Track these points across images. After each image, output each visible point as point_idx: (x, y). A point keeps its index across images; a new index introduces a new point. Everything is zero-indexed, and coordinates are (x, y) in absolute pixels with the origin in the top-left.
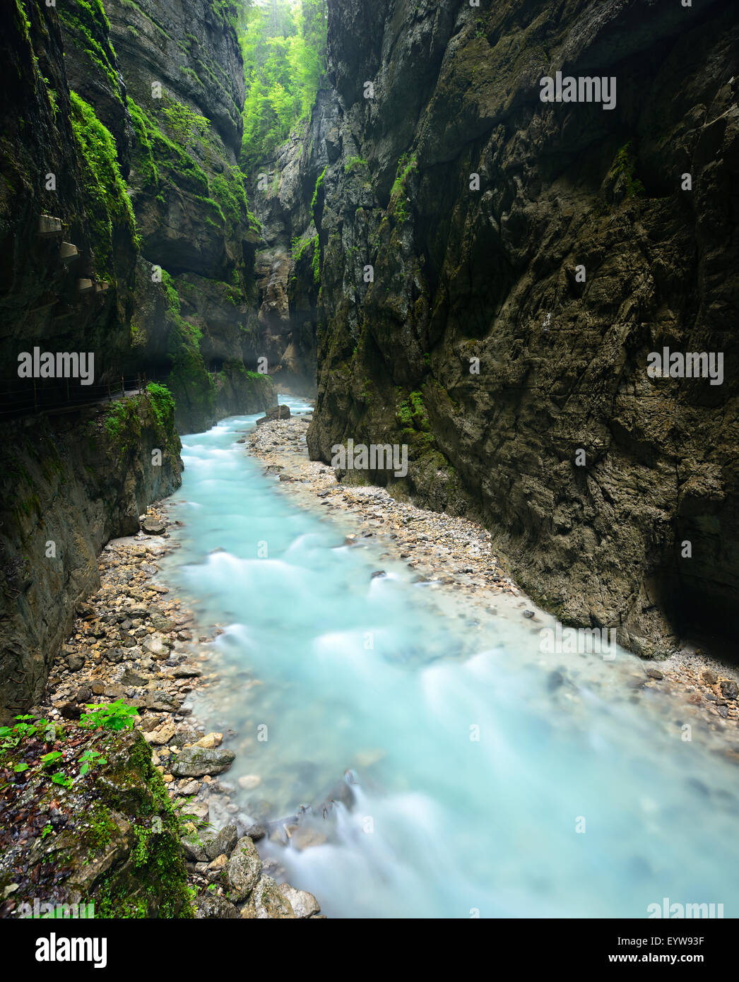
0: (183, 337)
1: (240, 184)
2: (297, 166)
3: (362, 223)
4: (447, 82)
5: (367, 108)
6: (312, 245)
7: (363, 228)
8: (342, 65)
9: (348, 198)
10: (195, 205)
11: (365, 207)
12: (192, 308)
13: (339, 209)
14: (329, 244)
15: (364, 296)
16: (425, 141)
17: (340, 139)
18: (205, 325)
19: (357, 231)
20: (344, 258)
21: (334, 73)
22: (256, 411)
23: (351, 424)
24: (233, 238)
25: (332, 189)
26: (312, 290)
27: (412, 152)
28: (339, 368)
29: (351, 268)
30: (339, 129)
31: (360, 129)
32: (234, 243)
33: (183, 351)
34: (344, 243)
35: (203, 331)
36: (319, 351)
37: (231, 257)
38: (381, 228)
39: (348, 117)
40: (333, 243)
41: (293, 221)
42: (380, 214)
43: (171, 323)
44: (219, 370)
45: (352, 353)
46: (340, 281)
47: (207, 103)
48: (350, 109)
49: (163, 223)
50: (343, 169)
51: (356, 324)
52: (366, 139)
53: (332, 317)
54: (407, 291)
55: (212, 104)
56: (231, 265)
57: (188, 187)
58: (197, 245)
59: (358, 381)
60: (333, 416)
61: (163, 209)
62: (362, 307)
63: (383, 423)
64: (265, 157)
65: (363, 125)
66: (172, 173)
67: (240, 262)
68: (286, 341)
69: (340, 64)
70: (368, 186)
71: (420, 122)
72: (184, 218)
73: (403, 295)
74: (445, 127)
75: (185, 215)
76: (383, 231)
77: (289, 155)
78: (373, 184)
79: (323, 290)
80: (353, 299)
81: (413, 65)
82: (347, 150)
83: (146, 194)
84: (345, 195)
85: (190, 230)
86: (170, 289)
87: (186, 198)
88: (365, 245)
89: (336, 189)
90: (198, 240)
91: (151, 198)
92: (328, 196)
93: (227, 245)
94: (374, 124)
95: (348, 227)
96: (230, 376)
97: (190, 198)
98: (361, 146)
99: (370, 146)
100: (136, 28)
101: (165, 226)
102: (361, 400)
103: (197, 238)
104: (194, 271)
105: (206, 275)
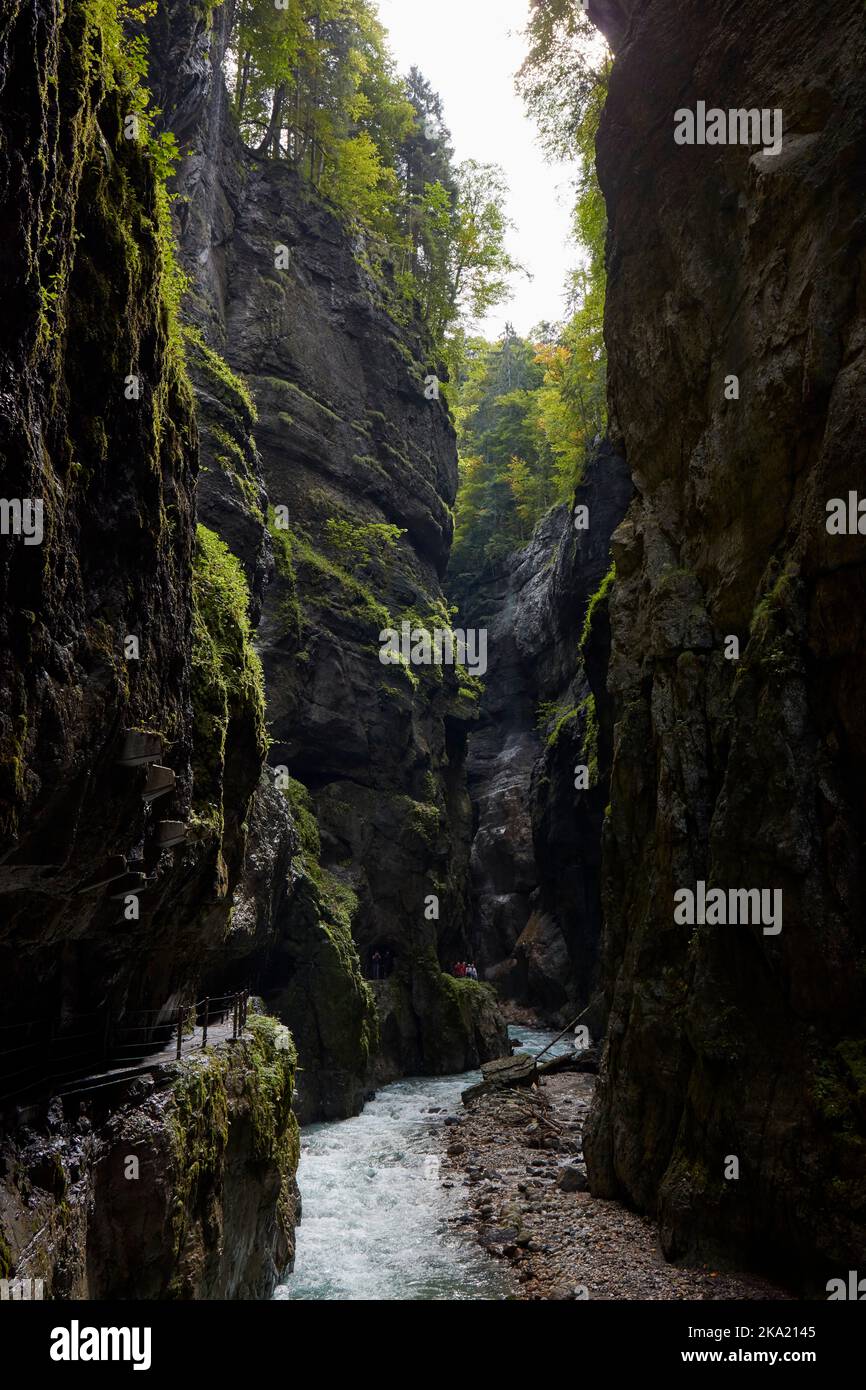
0: (321, 908)
2: (549, 580)
3: (691, 678)
4: (845, 434)
6: (581, 718)
7: (694, 687)
8: (638, 427)
9: (660, 636)
10: (363, 662)
11: (697, 650)
12: (342, 848)
13: (643, 656)
14: (624, 719)
16: (811, 529)
17: (639, 538)
18: (366, 881)
19: (683, 694)
20: (658, 746)
21: (623, 439)
22: (460, 1065)
23: (692, 1115)
24: (427, 714)
25: (627, 620)
27: (787, 549)
28: (655, 977)
29: (672, 763)
30: (635, 522)
31: (676, 519)
32: (429, 723)
33: (320, 935)
34: (657, 716)
35: (359, 893)
37: (424, 748)
38: (735, 687)
39: (651, 503)
40: (633, 717)
41: (540, 673)
43: (301, 881)
46: (649, 794)
47: (393, 501)
48: (655, 490)
49: (304, 698)
50: (647, 586)
52: (690, 534)
53: (636, 864)
54: (804, 809)
55: (403, 501)
56: (423, 762)
57: (355, 632)
58: (361, 731)
59: (706, 1008)
61: (307, 674)
62: (702, 842)
64: (488, 572)
65: (681, 513)
66: (328, 615)
67: (440, 756)
68: (525, 907)
69: (631, 426)
70: (699, 614)
72: (342, 685)
73: (796, 816)
75: (344, 681)
76: (740, 693)
78: (709, 610)
79: (614, 809)
80: (681, 825)
81: (772, 414)
82: (652, 555)
83: (280, 651)
84: (655, 632)
85: (351, 706)
86: (305, 816)
87: (349, 652)
88: (700, 719)
89: (634, 621)
90: (364, 723)
91: (288, 658)
92: (617, 633)
93: (416, 728)
94: (704, 509)
95: (663, 687)
96: (409, 987)
97: (355, 652)
98: (679, 547)
99: (699, 545)
100: (291, 413)
101: (306, 702)
102: (714, 1054)
103: (361, 720)
104: (351, 778)
105: (374, 785)
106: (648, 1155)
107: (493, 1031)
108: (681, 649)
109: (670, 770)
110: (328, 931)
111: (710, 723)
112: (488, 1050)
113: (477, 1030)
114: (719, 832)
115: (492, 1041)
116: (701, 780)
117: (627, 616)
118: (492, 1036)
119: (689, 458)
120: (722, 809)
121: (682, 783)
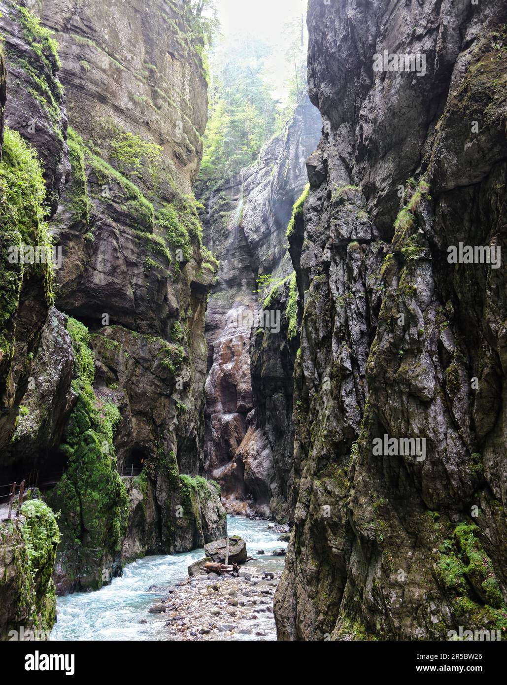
0: (90, 419)
1: (194, 214)
2: (268, 188)
3: (356, 260)
4: (460, 98)
5: (358, 128)
6: (287, 287)
7: (358, 267)
8: (327, 86)
9: (337, 230)
10: (133, 242)
11: (361, 241)
12: (111, 375)
13: (324, 243)
14: (311, 288)
15: (364, 361)
16: (438, 162)
17: (325, 162)
18: (127, 400)
19: (350, 270)
20: (333, 307)
21: (316, 94)
22: (189, 546)
23: (353, 584)
24: (179, 280)
25: (315, 219)
26: (285, 348)
27: (421, 173)
28: (330, 476)
29: (342, 320)
30: (323, 151)
31: (350, 150)
32: (179, 286)
33: (88, 440)
34: (333, 286)
35: (121, 409)
36: (296, 445)
37: (175, 305)
38: (384, 267)
39: (334, 139)
40: (317, 287)
41: (260, 254)
42: (382, 249)
43: (78, 399)
44: (137, 473)
45: (349, 452)
46: (327, 339)
47: (161, 128)
48: (336, 129)
49: (88, 266)
50: (329, 195)
51: (355, 404)
52: (359, 160)
53: (317, 391)
54: (431, 354)
55: (168, 130)
56: (173, 315)
57: (128, 221)
58: (130, 292)
59: (363, 500)
60: (319, 566)
61: (91, 249)
62: (362, 377)
63: (413, 583)
64: (227, 182)
65: (353, 146)
66: (109, 207)
67: (186, 311)
69: (323, 85)
70: (364, 216)
71: (430, 140)
72: (118, 258)
73: (424, 360)
74: (463, 145)
75: (119, 255)
76: (388, 272)
77: (259, 176)
78: (369, 212)
79: (303, 351)
80: (348, 364)
82: (333, 174)
83: (72, 232)
84: (333, 227)
85: (123, 273)
86: (85, 350)
87: (124, 234)
88: (362, 289)
89: (320, 219)
90: (132, 285)
91: (77, 237)
92: (309, 227)
93: (170, 290)
94: (368, 145)
95: (337, 266)
96: (154, 483)
97: (129, 234)
98: (351, 169)
99: (364, 168)
100: (89, 62)
101: (90, 269)
102: (368, 535)
103: (130, 283)
104: (120, 324)
105: (138, 329)
106: (321, 617)
107: (214, 517)
108: (350, 240)
109: (341, 325)
110: (95, 438)
111: (369, 292)
112: (211, 534)
113: (203, 517)
114: (372, 369)
115: (214, 526)
116: (362, 332)
117: (315, 216)
118: (215, 522)
119: (359, 109)
120: (374, 353)
121: (349, 334)
